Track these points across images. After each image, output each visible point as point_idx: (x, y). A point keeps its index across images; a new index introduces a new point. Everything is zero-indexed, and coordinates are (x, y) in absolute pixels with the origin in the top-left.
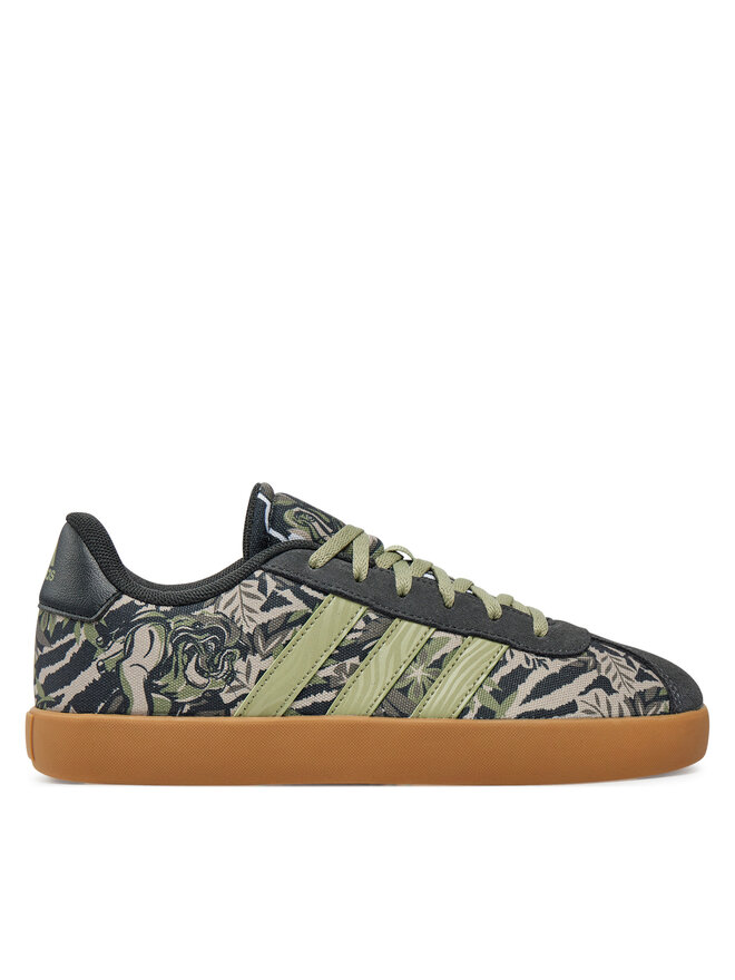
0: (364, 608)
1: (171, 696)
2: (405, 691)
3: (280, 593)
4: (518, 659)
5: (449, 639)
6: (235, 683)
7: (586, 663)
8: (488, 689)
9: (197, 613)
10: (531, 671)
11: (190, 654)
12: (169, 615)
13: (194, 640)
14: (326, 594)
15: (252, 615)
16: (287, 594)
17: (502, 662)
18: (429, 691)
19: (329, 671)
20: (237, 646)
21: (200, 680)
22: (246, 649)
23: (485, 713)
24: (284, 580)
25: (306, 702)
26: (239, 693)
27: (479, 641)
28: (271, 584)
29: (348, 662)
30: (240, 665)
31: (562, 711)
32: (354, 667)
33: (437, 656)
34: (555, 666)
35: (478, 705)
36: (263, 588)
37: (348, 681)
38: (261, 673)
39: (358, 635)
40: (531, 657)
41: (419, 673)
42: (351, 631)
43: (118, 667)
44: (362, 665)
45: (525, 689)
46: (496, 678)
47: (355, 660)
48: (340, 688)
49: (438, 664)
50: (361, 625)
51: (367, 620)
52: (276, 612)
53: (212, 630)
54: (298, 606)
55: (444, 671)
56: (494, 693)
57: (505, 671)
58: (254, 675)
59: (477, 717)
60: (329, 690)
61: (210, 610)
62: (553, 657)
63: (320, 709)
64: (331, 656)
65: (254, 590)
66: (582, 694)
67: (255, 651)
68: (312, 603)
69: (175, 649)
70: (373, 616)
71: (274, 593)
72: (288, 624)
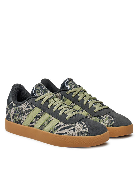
0: (41, 110)
1: (15, 120)
2: (43, 125)
3: (29, 105)
4: (61, 123)
5: (52, 118)
6: (22, 119)
7: (73, 125)
8: (54, 128)
9: (19, 107)
10: (62, 126)
11: (17, 113)
12: (16, 106)
13: (18, 111)
14: (36, 106)
15: (25, 108)
16: (30, 106)
17: (58, 124)
18: (46, 126)
19: (34, 120)
20: (23, 113)
21: (18, 118)
22: (24, 114)
23: (52, 132)
24: (30, 103)
25: (31, 125)
26: (23, 121)
27: (56, 119)
28: (28, 104)
29: (37, 119)
30: (23, 117)
31: (64, 134)
32: (38, 120)
33: (49, 121)
34: (66, 125)
35: (51, 131)
36: (27, 104)
37: (37, 122)
38: (25, 118)
39: (39, 114)
40: (63, 123)
41: (46, 123)
42: (39, 113)
43: (10, 114)
44: (39, 120)
45: (59, 129)
46: (56, 126)
47: (38, 119)
48: (35, 123)
49: (49, 122)
50: (40, 113)
51: (41, 112)
52: (28, 109)
53: (20, 110)
54: (31, 108)
55: (49, 123)
56: (55, 129)
57: (58, 125)
58: (25, 119)
59: (51, 133)
60: (34, 123)
61: (20, 106)
62: (66, 124)
63: (33, 126)
64: (35, 117)
65: (26, 104)
66: (68, 131)
67: (25, 115)
68: (33, 108)
69: (15, 112)
70: (42, 111)
71: (28, 105)
72: (29, 111)
